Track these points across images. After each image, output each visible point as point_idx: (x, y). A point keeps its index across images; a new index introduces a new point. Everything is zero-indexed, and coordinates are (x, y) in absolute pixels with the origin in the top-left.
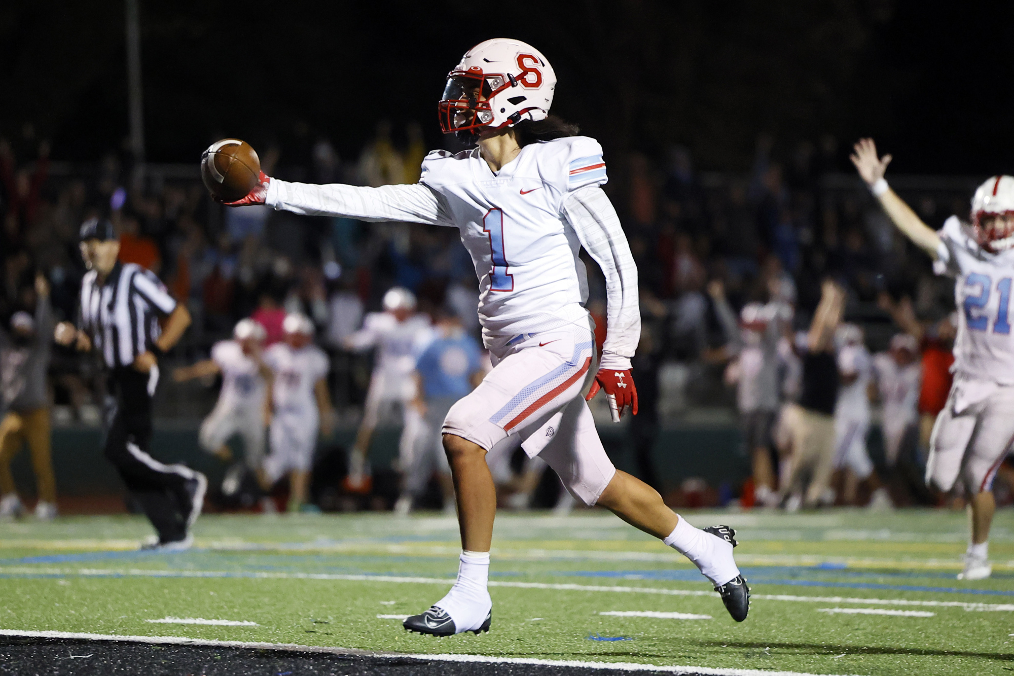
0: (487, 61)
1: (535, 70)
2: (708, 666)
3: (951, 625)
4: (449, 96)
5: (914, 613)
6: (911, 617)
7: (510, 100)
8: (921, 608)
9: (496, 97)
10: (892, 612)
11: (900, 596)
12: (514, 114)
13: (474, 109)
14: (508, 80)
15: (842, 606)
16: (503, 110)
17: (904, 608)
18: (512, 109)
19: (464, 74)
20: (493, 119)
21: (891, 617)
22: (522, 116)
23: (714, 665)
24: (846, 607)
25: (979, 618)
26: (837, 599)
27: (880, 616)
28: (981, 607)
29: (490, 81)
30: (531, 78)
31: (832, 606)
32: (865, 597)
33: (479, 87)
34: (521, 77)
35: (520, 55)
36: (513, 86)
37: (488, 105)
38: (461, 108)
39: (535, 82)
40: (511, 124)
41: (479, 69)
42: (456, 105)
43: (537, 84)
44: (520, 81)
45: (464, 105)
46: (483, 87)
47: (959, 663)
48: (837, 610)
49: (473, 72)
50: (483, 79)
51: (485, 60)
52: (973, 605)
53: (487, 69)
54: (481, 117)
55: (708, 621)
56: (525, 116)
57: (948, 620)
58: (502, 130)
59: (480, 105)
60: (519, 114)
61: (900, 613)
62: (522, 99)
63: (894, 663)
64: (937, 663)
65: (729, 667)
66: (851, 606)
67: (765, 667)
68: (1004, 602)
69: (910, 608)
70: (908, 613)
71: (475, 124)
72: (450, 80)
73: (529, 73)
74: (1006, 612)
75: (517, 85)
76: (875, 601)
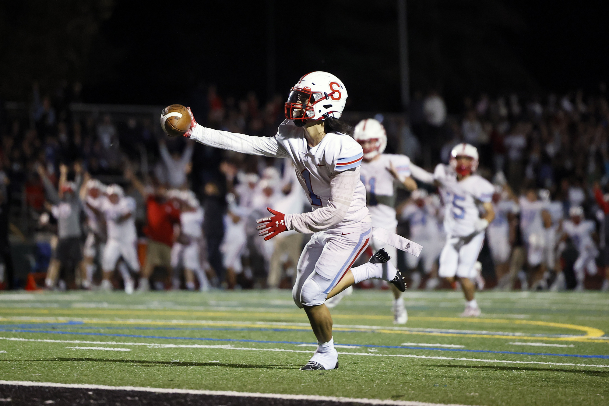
0: (314, 84)
1: (338, 91)
2: (4, 379)
3: (140, 356)
4: (291, 101)
5: (119, 349)
6: (118, 352)
7: (324, 106)
8: (124, 346)
9: (317, 104)
10: (108, 349)
11: (113, 340)
12: (326, 114)
13: (305, 109)
14: (324, 96)
15: (80, 345)
16: (320, 111)
17: (114, 346)
18: (325, 111)
19: (301, 90)
20: (315, 115)
21: (107, 351)
22: (329, 115)
23: (7, 379)
24: (81, 346)
25: (156, 351)
26: (78, 342)
27: (101, 350)
28: (156, 345)
29: (314, 96)
30: (336, 95)
31: (75, 345)
32: (93, 340)
33: (309, 98)
34: (331, 95)
35: (331, 82)
36: (327, 99)
37: (313, 108)
38: (298, 108)
39: (338, 97)
40: (323, 118)
41: (309, 88)
42: (295, 106)
43: (338, 99)
44: (330, 97)
45: (300, 107)
46: (311, 98)
47: (143, 377)
48: (77, 348)
49: (306, 90)
50: (311, 94)
51: (312, 83)
52: (153, 345)
53: (313, 89)
54: (309, 114)
55: (5, 354)
56: (331, 115)
57: (138, 353)
58: (319, 121)
59: (308, 108)
60: (328, 113)
61: (112, 349)
62: (331, 106)
63: (107, 377)
64: (131, 377)
65: (15, 380)
66: (85, 345)
67: (36, 380)
68: (169, 343)
69: (117, 346)
70: (116, 349)
71: (304, 117)
72: (292, 92)
73: (335, 92)
74: (171, 348)
75: (328, 98)
76: (99, 342)
